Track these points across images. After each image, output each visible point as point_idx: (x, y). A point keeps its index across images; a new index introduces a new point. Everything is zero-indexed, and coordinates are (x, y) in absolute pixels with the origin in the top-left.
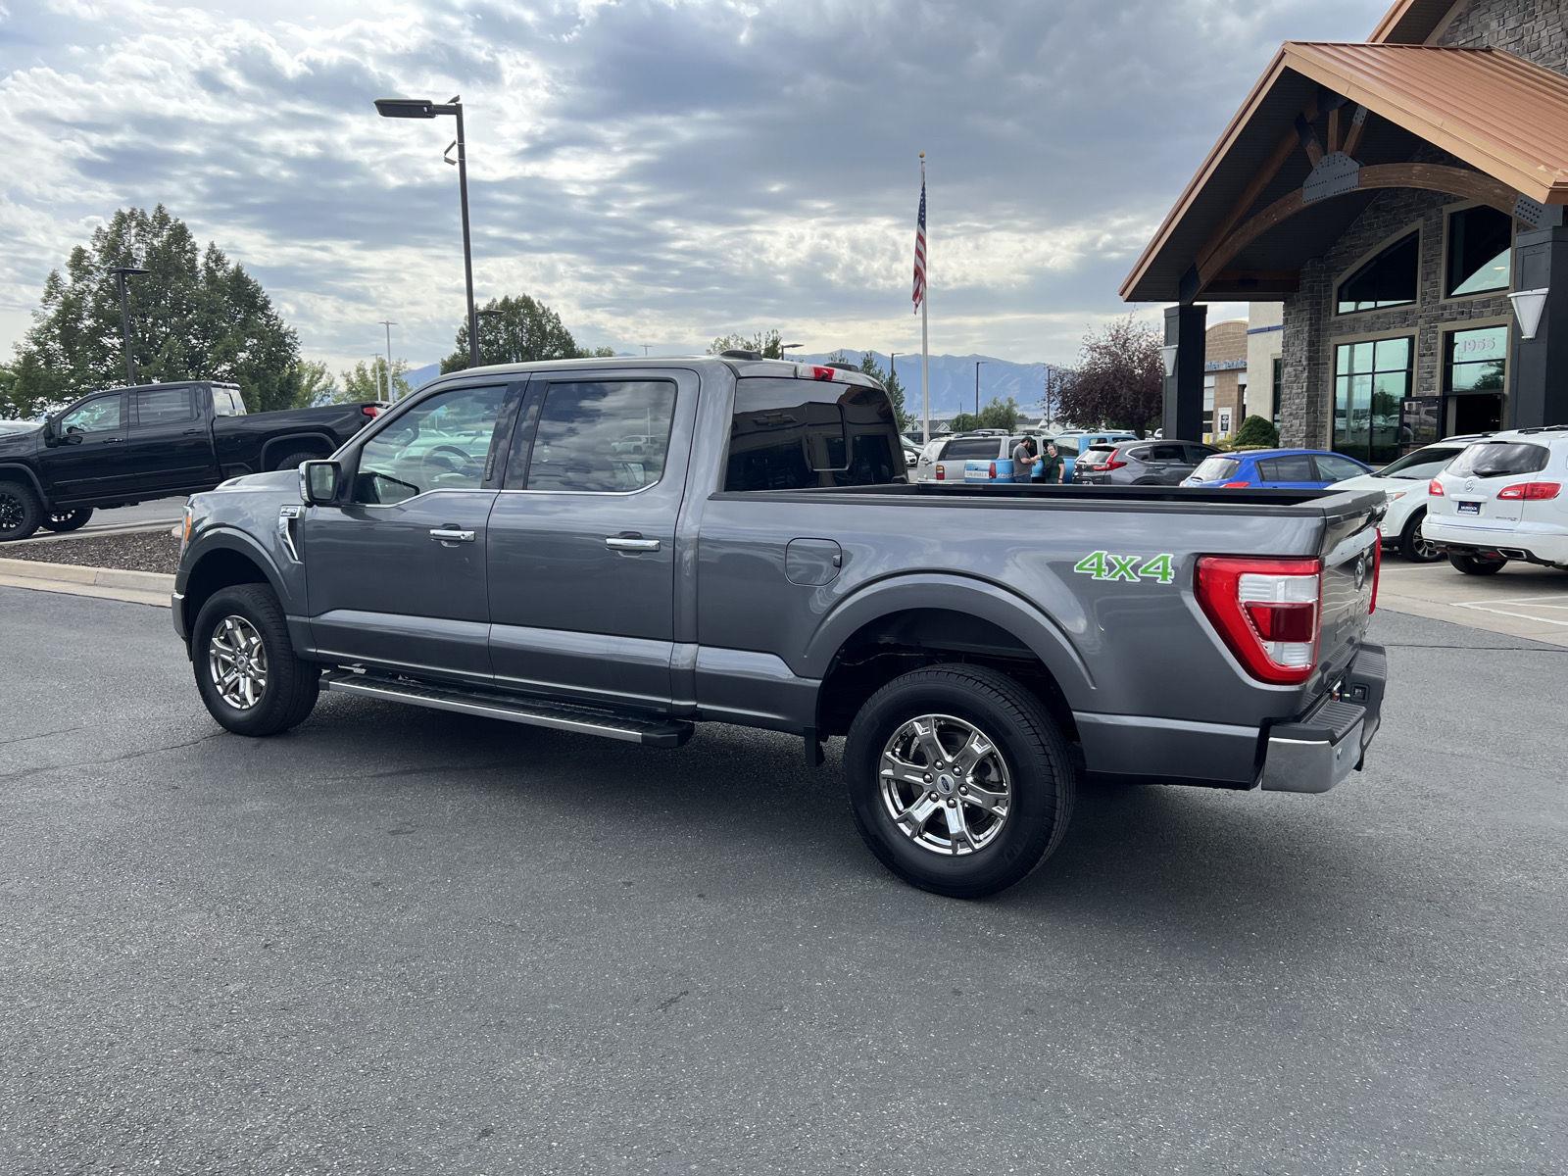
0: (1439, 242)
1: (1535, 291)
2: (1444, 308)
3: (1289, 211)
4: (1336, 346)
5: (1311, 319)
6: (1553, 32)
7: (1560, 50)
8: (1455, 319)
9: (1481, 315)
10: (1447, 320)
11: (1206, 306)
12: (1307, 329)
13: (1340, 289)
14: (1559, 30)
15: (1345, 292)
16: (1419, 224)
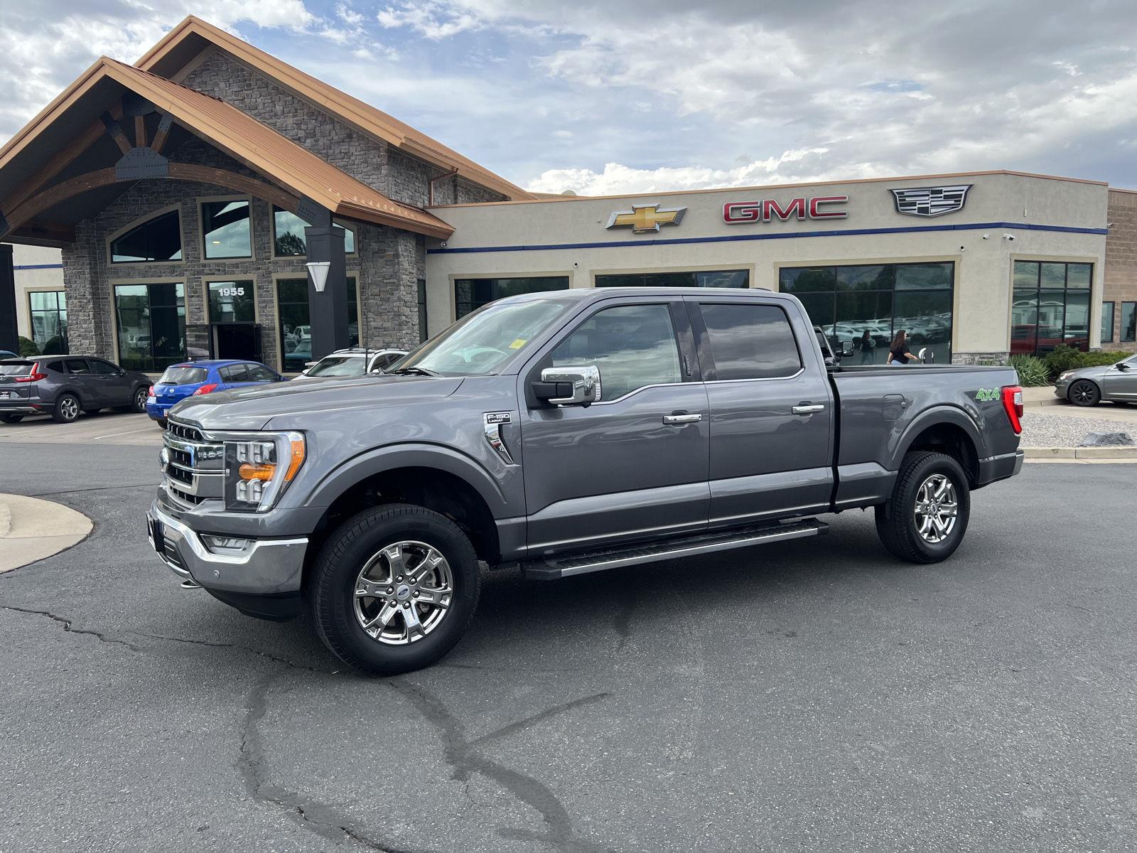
0: (196, 220)
1: (321, 263)
2: (204, 266)
3: (102, 182)
4: (114, 286)
5: (90, 264)
6: (266, 101)
7: (272, 114)
8: (214, 274)
9: (233, 273)
10: (208, 274)
11: (12, 246)
12: (88, 271)
13: (112, 244)
14: (270, 101)
15: (116, 247)
16: (177, 206)
